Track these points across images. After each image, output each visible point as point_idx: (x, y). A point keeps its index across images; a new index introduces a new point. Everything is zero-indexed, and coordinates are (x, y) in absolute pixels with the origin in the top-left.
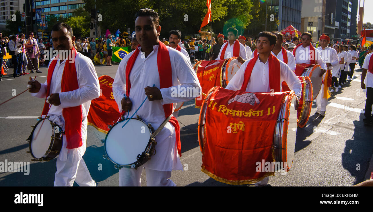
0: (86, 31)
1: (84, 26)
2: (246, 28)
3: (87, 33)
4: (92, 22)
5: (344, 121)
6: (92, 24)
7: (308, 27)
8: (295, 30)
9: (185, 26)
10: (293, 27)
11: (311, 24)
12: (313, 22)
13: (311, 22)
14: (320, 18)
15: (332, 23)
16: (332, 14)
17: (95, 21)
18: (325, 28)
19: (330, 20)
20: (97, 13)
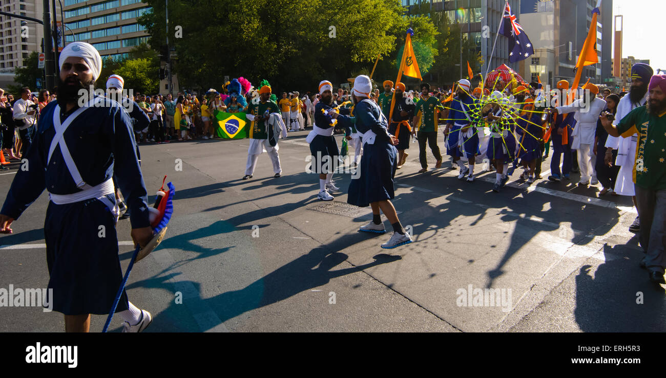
0: (152, 84)
1: (150, 75)
2: (427, 71)
3: (154, 87)
4: (162, 67)
5: (622, 232)
6: (162, 71)
7: (531, 66)
8: (511, 72)
9: (324, 71)
10: (507, 67)
11: (536, 61)
12: (538, 59)
13: (536, 59)
14: (550, 50)
15: (570, 59)
16: (571, 43)
17: (168, 65)
18: (560, 67)
19: (568, 54)
20: (171, 52)
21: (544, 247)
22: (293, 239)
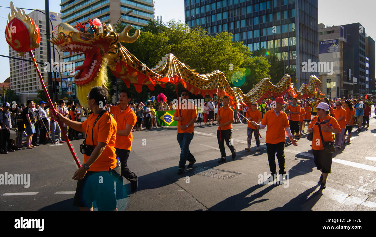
4: (113, 88)
6: (113, 90)
11: (330, 81)
12: (330, 79)
14: (337, 74)
15: (350, 79)
16: (350, 70)
17: (116, 87)
18: (343, 84)
19: (348, 76)
20: (117, 80)
21: (330, 197)
22: (174, 191)
